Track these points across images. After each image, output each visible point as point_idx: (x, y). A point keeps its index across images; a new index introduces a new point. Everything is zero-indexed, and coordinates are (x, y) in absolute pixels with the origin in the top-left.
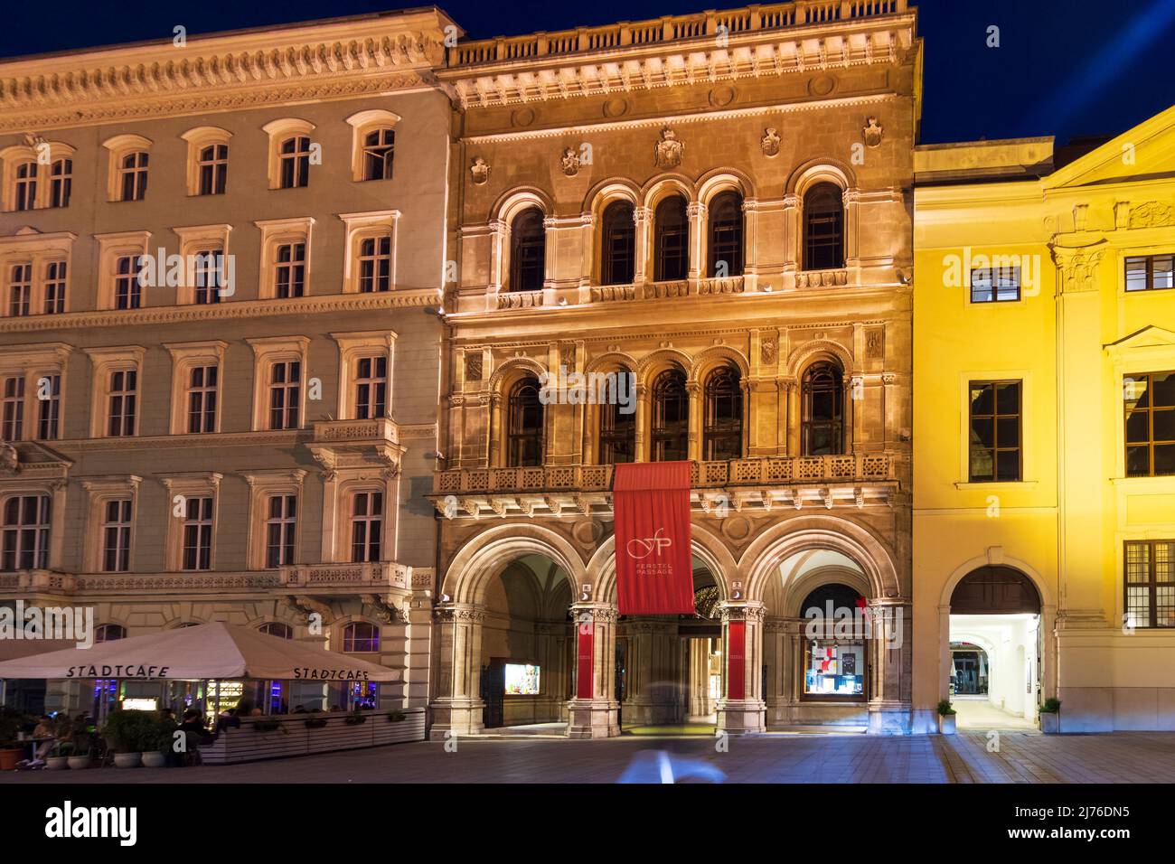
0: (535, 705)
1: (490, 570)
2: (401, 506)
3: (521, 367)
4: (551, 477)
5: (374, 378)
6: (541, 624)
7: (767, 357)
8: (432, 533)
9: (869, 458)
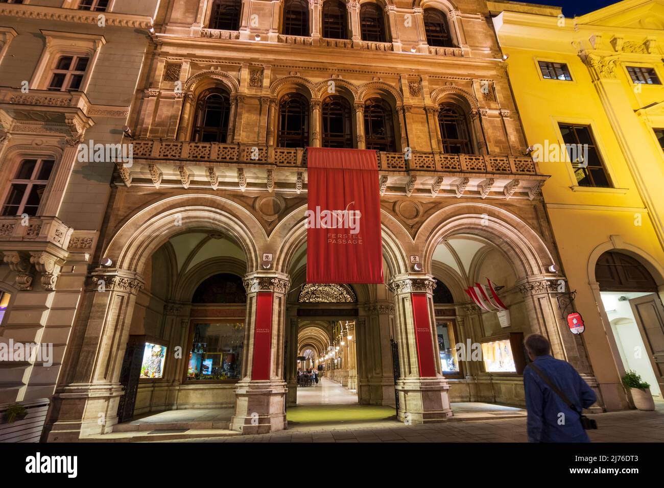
0: (152, 391)
1: (158, 238)
2: (75, 172)
3: (215, 77)
4: (246, 152)
5: (73, 70)
6: (171, 305)
7: (414, 92)
8: (104, 199)
9: (518, 159)
